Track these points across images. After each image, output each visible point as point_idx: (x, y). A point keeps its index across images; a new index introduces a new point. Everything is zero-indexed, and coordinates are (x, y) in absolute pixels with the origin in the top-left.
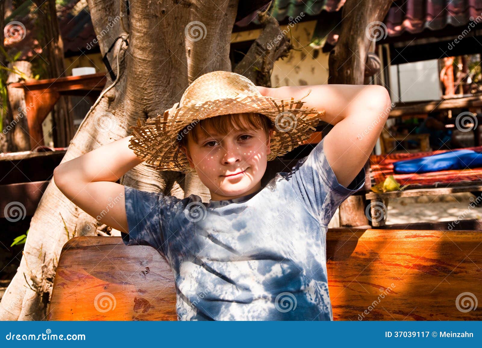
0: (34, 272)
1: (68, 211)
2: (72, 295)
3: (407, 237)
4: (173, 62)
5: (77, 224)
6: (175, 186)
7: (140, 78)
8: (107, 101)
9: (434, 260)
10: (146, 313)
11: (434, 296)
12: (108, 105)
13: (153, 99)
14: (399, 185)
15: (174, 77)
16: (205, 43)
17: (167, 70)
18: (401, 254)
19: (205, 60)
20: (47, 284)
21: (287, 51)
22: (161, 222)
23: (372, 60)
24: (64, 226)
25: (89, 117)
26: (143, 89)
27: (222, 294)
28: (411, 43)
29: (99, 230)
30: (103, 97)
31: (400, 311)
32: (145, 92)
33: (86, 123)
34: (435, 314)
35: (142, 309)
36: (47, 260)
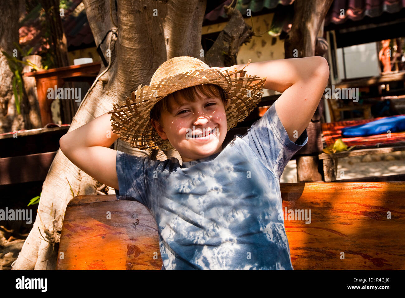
0: (47, 226)
1: (72, 175)
2: (76, 244)
3: (354, 188)
4: (155, 49)
5: (80, 186)
6: (160, 152)
7: (128, 63)
8: (102, 84)
9: (378, 207)
10: (137, 258)
11: (379, 237)
12: (102, 87)
13: (139, 80)
14: (347, 146)
15: (156, 62)
16: (180, 33)
17: (150, 56)
18: (350, 203)
19: (181, 46)
20: (58, 236)
21: (250, 38)
22: (146, 181)
23: (321, 43)
24: (70, 188)
25: (88, 98)
26: (131, 72)
27: (195, 239)
28: (354, 29)
29: (98, 190)
30: (98, 81)
31: (350, 251)
32: (132, 75)
33: (85, 102)
34: (380, 253)
35: (134, 254)
36: (57, 216)
